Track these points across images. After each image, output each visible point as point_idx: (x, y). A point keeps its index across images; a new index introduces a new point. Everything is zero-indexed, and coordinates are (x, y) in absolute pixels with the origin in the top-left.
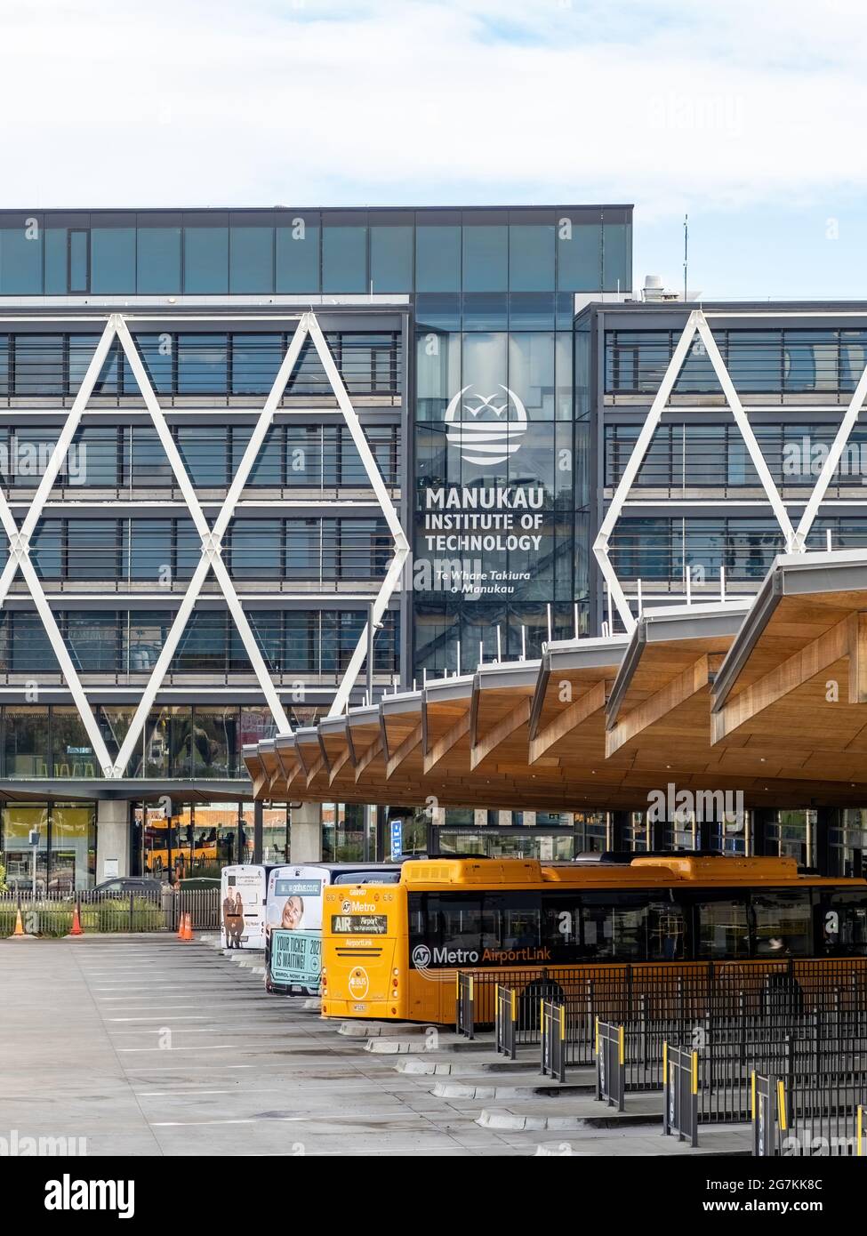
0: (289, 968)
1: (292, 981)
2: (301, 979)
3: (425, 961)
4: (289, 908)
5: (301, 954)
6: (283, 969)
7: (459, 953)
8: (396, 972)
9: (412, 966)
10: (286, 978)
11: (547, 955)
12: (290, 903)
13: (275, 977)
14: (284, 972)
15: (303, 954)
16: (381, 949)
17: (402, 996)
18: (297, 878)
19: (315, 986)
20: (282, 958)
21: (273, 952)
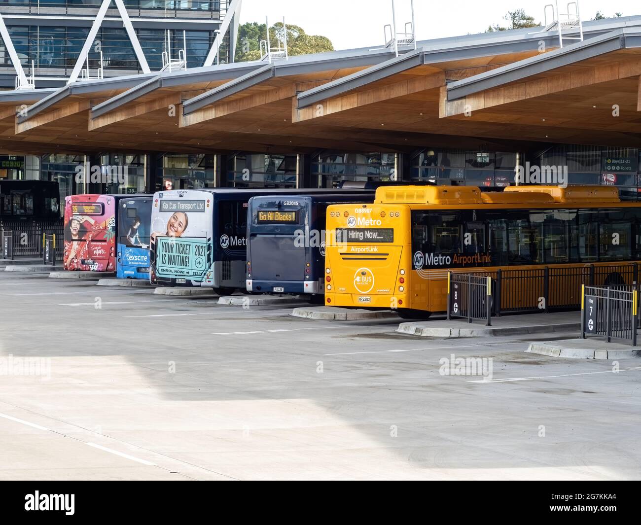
0: (173, 266)
1: (176, 275)
2: (185, 274)
3: (421, 264)
4: (173, 220)
5: (185, 255)
6: (167, 266)
7: (440, 257)
8: (402, 272)
9: (413, 268)
10: (171, 273)
11: (489, 258)
12: (175, 218)
13: (160, 272)
14: (168, 269)
15: (188, 255)
16: (388, 254)
17: (407, 291)
18: (181, 199)
19: (200, 279)
20: (167, 258)
21: (158, 254)
